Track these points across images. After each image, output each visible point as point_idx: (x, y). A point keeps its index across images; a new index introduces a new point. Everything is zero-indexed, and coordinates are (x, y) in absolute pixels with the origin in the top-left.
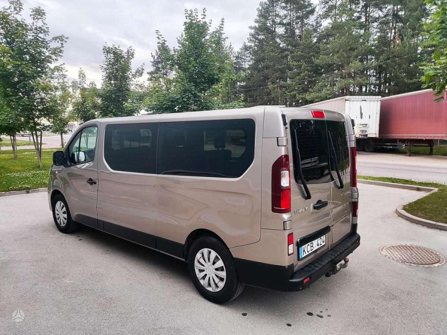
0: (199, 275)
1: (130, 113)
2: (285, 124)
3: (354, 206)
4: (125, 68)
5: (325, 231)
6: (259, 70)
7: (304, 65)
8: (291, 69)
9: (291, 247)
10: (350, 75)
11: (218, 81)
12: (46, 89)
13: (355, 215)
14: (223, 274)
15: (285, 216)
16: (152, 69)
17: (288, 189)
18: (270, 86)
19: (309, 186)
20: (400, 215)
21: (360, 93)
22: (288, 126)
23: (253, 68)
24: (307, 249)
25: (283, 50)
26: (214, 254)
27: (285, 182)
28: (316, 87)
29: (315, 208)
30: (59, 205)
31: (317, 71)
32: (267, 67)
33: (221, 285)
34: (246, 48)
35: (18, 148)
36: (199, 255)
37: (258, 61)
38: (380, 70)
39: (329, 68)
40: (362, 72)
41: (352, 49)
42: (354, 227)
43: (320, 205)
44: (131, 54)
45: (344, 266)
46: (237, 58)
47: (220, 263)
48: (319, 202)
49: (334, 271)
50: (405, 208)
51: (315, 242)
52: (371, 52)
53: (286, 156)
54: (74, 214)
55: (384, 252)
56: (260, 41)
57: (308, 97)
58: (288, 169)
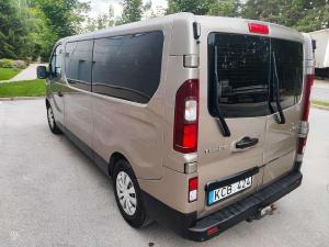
0: (119, 195)
2: (196, 37)
3: (301, 142)
9: (193, 194)
13: (300, 151)
14: (134, 201)
15: (189, 157)
17: (195, 124)
19: (227, 121)
24: (221, 193)
26: (128, 179)
27: (190, 115)
29: (237, 146)
30: (50, 111)
33: (133, 210)
36: (119, 177)
42: (298, 165)
43: (248, 143)
47: (132, 190)
48: (246, 139)
49: (257, 215)
51: (235, 185)
53: (196, 82)
58: (197, 98)
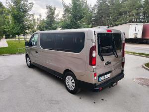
0: (67, 84)
1: (55, 29)
2: (95, 34)
3: (123, 64)
4: (53, 13)
5: (110, 72)
6: (100, 14)
7: (116, 11)
8: (111, 13)
9: (95, 77)
10: (133, 15)
11: (83, 17)
12: (28, 21)
13: (123, 67)
14: (74, 85)
15: (94, 67)
16: (63, 13)
17: (95, 57)
18: (103, 19)
19: (103, 57)
20: (143, 67)
21: (137, 22)
22: (96, 35)
23: (98, 13)
24: (102, 78)
25: (109, 6)
26: (71, 78)
27: (94, 55)
28: (120, 20)
29: (106, 64)
30: (28, 59)
31: (121, 14)
32: (103, 13)
33: (74, 88)
34: (95, 5)
35: (20, 39)
36: (67, 78)
37: (99, 10)
38: (144, 13)
39: (126, 13)
40: (138, 14)
41: (134, 6)
42: (123, 71)
43: (108, 63)
44: (55, 9)
45: (116, 84)
46: (93, 9)
47: (73, 81)
48: (108, 62)
49: (112, 86)
50: (145, 65)
51: (106, 76)
52: (142, 7)
53: (95, 46)
54: (32, 62)
55: (134, 80)
56: (101, 3)
57: (116, 23)
58: (95, 51)
